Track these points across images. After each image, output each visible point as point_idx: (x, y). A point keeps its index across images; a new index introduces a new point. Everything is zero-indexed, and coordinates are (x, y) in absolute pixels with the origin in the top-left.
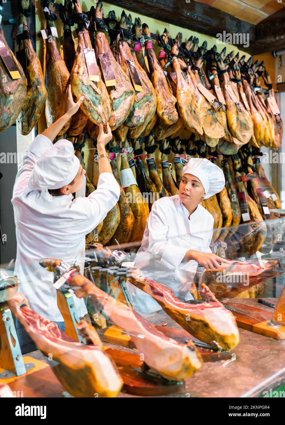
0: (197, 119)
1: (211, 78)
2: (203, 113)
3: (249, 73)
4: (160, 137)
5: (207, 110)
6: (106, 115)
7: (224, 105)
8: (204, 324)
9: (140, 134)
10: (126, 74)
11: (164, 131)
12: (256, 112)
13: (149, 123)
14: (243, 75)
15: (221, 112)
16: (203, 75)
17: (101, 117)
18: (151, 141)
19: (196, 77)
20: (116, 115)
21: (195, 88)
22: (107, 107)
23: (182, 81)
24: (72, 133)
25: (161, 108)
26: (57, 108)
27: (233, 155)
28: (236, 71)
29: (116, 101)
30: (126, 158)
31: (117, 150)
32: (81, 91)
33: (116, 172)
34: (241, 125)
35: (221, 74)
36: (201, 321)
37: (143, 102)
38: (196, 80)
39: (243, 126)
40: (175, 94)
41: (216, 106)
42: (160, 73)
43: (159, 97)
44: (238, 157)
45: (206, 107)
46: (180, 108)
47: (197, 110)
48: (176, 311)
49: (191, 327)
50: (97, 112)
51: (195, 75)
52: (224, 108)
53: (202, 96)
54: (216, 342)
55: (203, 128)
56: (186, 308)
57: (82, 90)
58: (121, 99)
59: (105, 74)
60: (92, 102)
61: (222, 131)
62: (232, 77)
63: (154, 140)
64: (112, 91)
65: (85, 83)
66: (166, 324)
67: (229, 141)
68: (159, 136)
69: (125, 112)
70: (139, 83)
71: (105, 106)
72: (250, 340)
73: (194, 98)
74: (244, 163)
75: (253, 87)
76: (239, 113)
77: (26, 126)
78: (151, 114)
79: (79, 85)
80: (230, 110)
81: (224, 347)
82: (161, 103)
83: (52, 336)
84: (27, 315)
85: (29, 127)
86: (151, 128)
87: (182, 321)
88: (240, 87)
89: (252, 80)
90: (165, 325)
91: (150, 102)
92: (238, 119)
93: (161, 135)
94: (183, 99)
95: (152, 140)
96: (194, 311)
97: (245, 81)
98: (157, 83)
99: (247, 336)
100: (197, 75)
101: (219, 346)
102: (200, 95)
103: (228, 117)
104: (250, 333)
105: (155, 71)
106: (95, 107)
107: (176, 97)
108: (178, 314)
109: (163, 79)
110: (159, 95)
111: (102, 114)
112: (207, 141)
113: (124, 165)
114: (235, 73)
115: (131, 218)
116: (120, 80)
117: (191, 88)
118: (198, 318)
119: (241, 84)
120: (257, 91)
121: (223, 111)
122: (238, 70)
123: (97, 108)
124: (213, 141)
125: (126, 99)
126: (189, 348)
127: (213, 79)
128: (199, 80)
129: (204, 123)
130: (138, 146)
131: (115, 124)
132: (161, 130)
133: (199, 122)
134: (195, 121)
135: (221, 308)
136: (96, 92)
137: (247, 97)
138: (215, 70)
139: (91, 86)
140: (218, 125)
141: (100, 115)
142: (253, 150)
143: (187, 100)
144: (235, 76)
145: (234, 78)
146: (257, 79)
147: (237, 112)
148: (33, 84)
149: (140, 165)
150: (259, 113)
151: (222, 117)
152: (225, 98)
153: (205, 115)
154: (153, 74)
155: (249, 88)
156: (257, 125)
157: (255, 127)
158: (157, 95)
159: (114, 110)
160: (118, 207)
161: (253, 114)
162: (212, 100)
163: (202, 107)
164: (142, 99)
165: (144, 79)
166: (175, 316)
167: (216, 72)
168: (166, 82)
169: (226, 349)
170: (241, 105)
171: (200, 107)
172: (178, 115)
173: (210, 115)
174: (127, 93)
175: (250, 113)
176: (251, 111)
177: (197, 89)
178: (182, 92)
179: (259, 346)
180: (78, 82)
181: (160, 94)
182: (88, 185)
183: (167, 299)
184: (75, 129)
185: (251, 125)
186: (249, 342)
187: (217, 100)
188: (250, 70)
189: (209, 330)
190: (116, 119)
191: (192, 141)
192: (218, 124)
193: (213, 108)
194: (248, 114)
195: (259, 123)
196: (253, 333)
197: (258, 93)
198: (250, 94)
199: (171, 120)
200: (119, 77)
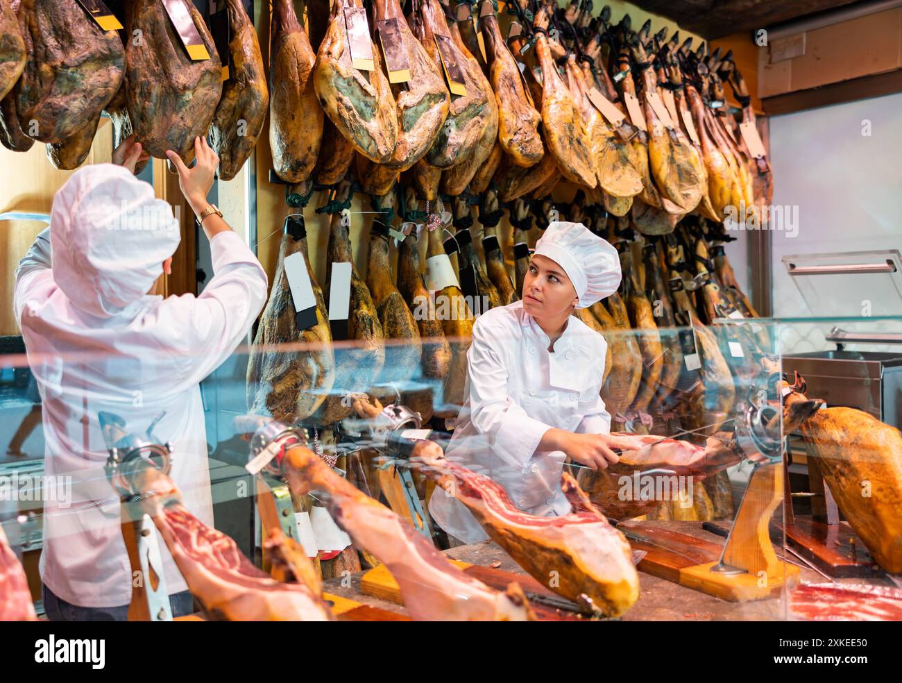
0: (583, 155)
1: (618, 78)
2: (598, 145)
3: (700, 72)
4: (510, 193)
5: (606, 140)
6: (387, 140)
7: (644, 131)
8: (564, 558)
9: (465, 185)
10: (434, 61)
11: (516, 183)
12: (713, 150)
13: (484, 164)
14: (687, 77)
15: (635, 145)
16: (600, 72)
17: (374, 140)
18: (492, 203)
19: (585, 77)
20: (409, 140)
21: (582, 96)
22: (390, 124)
23: (553, 80)
24: (323, 180)
25: (506, 130)
26: (291, 125)
27: (666, 235)
28: (672, 67)
29: (410, 112)
30: (437, 235)
31: (417, 217)
32: (335, 90)
33: (417, 261)
34: (680, 175)
35: (638, 71)
36: (557, 551)
37: (468, 116)
38: (586, 81)
39: (685, 175)
40: (539, 107)
41: (626, 132)
42: (508, 64)
43: (503, 110)
44: (675, 240)
45: (603, 132)
46: (548, 132)
47: (584, 139)
48: (506, 530)
49: (536, 563)
50: (367, 131)
51: (583, 71)
52: (643, 137)
53: (596, 111)
54: (589, 597)
55: (596, 175)
56: (529, 523)
57: (337, 88)
58: (421, 108)
59: (388, 60)
60: (358, 111)
61: (637, 183)
62: (664, 80)
63: (496, 200)
64: (402, 93)
65: (343, 72)
66: (499, 564)
67: (654, 205)
68: (507, 191)
69: (427, 134)
70: (461, 80)
71: (386, 121)
72: (670, 599)
73: (577, 114)
74: (689, 254)
75: (709, 101)
76: (676, 148)
77: (228, 161)
78: (487, 144)
79: (331, 76)
80: (656, 141)
81: (606, 608)
82: (506, 120)
83: (218, 566)
84: (175, 520)
85: (232, 162)
86: (490, 175)
87: (520, 552)
88: (680, 99)
89: (706, 86)
90: (496, 565)
91: (482, 117)
92: (672, 160)
93: (510, 189)
94: (554, 114)
95: (494, 200)
96: (543, 530)
97: (691, 88)
98: (501, 83)
99: (667, 592)
100: (587, 71)
101: (595, 607)
102: (592, 110)
103: (651, 156)
104: (673, 586)
105: (497, 59)
106: (363, 122)
107: (540, 112)
108: (510, 535)
109: (513, 74)
110: (504, 105)
111: (377, 137)
112: (607, 203)
113: (434, 247)
114: (670, 71)
115: (443, 351)
116: (420, 71)
117: (574, 96)
118: (551, 544)
119: (681, 93)
120: (716, 109)
121: (641, 143)
122: (675, 66)
123: (367, 124)
124: (620, 204)
125: (429, 107)
126: (511, 598)
127: (623, 80)
128: (591, 81)
129: (598, 166)
130: (463, 211)
131: (407, 158)
132: (511, 179)
133: (589, 164)
134: (578, 160)
135: (600, 524)
136: (366, 91)
137: (696, 120)
138: (625, 62)
139: (355, 79)
140: (630, 170)
141: (372, 138)
142: (710, 230)
143: (561, 117)
144: (670, 78)
145: (667, 80)
146: (716, 85)
147: (671, 147)
148: (240, 76)
149: (468, 249)
150: (719, 151)
151: (638, 154)
152: (647, 119)
153: (601, 149)
154: (493, 66)
155: (698, 102)
156: (714, 175)
157: (711, 180)
158: (499, 107)
159: (405, 131)
160: (417, 330)
161: (707, 153)
162: (618, 122)
163: (596, 133)
164: (465, 109)
165: (471, 71)
166: (505, 540)
167: (628, 67)
168: (520, 80)
169: (610, 613)
170: (680, 135)
171: (590, 133)
172: (542, 146)
173: (612, 149)
174: (433, 97)
175: (700, 150)
176: (702, 147)
177: (585, 99)
178: (553, 101)
179: (689, 612)
180: (329, 71)
181: (507, 103)
182: (356, 283)
183: (489, 505)
184: (330, 171)
185: (702, 174)
186: (668, 604)
187: (629, 122)
188: (701, 67)
189: (574, 571)
190: (408, 147)
191: (577, 205)
192: (629, 167)
193: (617, 136)
194: (695, 152)
195: (719, 171)
196: (681, 587)
197: (718, 114)
198: (702, 113)
199: (527, 155)
200: (418, 66)
